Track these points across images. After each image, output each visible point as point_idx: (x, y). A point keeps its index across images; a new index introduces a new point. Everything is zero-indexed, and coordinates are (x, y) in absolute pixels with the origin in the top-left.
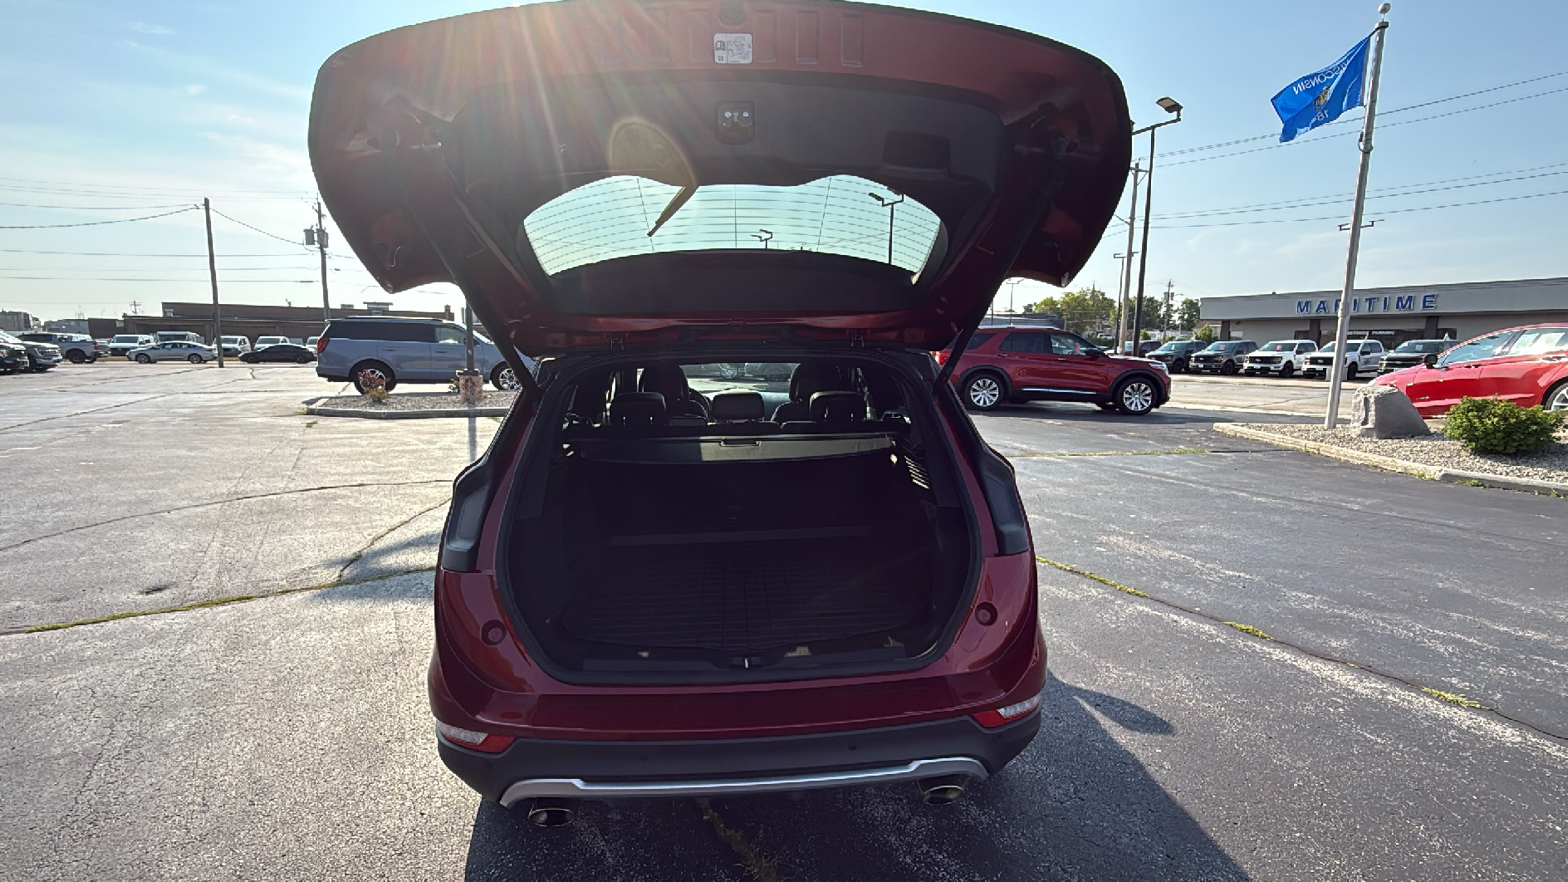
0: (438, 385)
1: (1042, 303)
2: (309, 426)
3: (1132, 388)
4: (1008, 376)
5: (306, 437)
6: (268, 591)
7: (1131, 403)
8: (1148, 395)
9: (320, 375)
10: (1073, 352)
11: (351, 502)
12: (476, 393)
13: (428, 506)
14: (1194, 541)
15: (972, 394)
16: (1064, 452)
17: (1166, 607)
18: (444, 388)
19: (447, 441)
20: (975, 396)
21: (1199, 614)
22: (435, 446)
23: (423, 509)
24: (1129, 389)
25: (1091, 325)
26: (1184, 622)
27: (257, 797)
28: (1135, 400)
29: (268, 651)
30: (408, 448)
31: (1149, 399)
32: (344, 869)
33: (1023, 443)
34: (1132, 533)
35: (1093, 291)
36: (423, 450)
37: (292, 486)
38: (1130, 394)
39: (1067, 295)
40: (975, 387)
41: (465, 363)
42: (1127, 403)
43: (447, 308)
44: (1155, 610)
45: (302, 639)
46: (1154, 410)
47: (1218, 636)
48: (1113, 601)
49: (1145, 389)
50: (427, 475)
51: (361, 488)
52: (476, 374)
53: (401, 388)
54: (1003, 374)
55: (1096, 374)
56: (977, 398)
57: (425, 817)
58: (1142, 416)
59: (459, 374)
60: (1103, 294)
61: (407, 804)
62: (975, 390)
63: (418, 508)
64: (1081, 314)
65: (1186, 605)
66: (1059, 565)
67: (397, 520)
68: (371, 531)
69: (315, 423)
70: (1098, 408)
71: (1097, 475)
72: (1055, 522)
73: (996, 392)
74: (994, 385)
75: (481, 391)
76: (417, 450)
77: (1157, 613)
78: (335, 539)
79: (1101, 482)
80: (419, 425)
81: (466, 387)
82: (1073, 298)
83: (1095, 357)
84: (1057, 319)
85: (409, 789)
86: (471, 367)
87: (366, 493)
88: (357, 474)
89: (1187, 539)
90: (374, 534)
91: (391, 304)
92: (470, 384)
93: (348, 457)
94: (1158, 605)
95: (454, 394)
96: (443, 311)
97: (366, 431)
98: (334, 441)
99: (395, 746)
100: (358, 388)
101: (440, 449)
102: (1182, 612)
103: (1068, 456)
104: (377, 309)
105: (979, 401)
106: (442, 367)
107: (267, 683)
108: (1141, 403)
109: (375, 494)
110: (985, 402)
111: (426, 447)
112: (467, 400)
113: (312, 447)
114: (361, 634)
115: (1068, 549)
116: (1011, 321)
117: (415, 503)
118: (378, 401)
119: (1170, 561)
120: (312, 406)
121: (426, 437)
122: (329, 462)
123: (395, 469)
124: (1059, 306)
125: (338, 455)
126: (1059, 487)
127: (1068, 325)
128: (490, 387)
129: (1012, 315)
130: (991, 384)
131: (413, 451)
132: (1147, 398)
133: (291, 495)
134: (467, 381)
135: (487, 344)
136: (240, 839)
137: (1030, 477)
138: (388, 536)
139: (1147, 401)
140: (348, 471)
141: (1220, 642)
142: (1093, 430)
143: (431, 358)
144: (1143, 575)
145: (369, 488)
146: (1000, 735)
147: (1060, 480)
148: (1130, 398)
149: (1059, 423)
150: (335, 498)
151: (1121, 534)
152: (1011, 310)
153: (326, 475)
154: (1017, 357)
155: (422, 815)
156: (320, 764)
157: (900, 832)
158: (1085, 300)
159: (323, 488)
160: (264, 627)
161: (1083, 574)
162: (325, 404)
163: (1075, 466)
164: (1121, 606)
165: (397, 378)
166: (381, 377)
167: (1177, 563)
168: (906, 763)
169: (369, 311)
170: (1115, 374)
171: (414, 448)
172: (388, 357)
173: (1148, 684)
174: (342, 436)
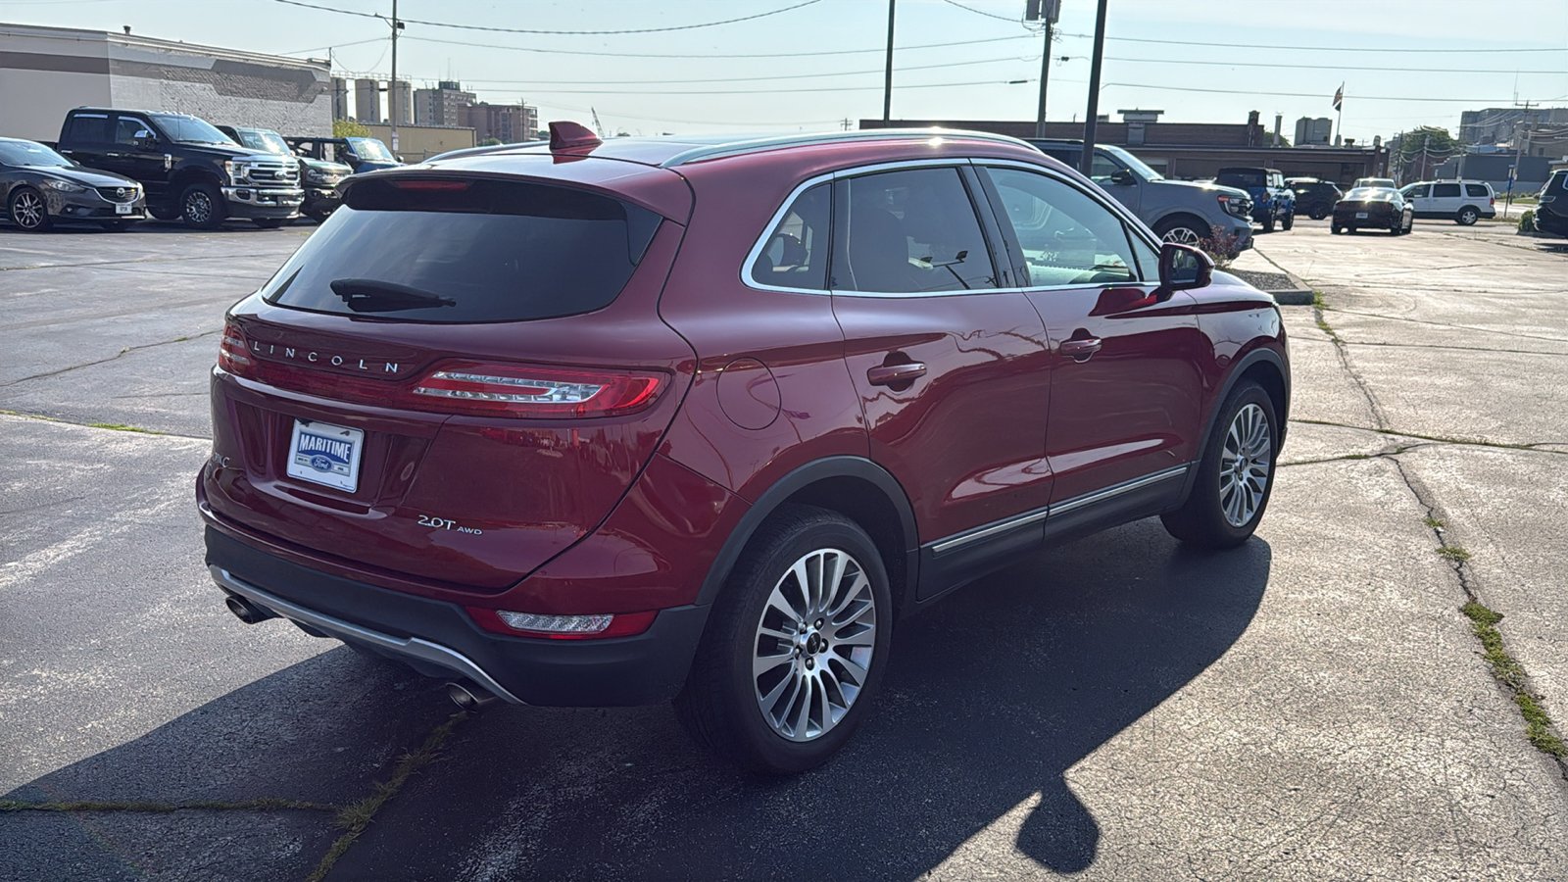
43: (1254, 116)
91: (1162, 112)
96: (1247, 121)
104: (1139, 122)
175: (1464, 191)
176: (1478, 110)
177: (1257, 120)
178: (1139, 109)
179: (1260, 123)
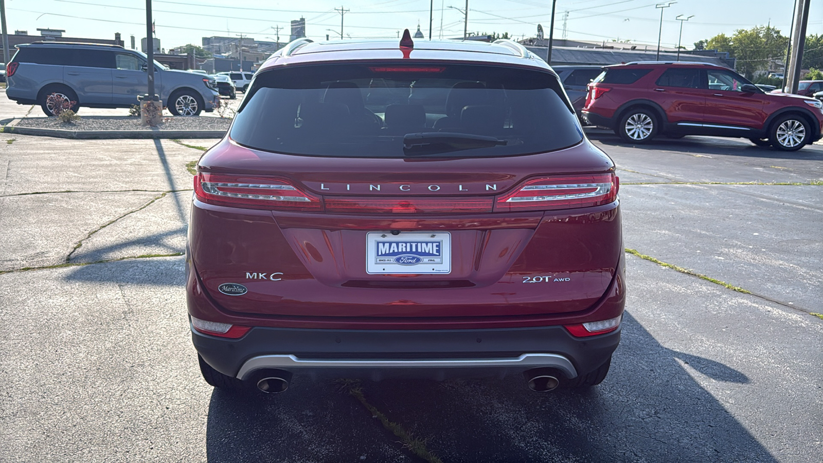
0: (118, 109)
1: (712, 41)
2: (10, 142)
3: (786, 124)
4: (664, 111)
5: (9, 152)
6: (13, 268)
7: (784, 140)
8: (801, 132)
9: (10, 98)
10: (731, 88)
11: (64, 205)
12: (157, 116)
13: (131, 209)
14: (806, 254)
15: (627, 127)
16: (707, 181)
17: (763, 301)
18: (125, 112)
19: (137, 158)
20: (629, 130)
21: (792, 307)
22: (125, 162)
23: (126, 212)
24: (782, 126)
25: (763, 63)
26: (776, 312)
27: (45, 394)
28: (788, 137)
29: (27, 308)
30: (102, 163)
31: (803, 135)
32: (119, 434)
33: (669, 172)
34: (751, 247)
35: (768, 29)
36: (116, 165)
37: (9, 191)
38: (784, 130)
39: (740, 32)
40: (630, 121)
41: (146, 89)
42: (780, 140)
43: (118, 36)
44: (754, 302)
45: (51, 301)
46: (807, 147)
47: (802, 322)
48: (719, 296)
49: (799, 126)
50: (124, 185)
51: (69, 194)
52: (156, 99)
53: (83, 111)
54: (659, 109)
55: (749, 110)
56: (632, 132)
57: (169, 409)
58: (795, 152)
59: (140, 98)
60: (778, 32)
61: (155, 401)
62: (629, 124)
63: (122, 211)
64: (753, 52)
65: (782, 300)
66: (679, 268)
67: (106, 220)
68: (86, 227)
69: (14, 140)
70: (753, 144)
71: (733, 201)
72: (684, 237)
73: (651, 127)
74: (649, 120)
75: (161, 116)
76: (111, 165)
77: (754, 305)
78: (57, 232)
79: (735, 206)
80: (109, 144)
81: (148, 110)
82: (746, 36)
83: (750, 93)
84: (727, 57)
85: (154, 394)
86: (151, 93)
87: (74, 198)
88: (63, 183)
89: (801, 253)
90: (90, 230)
91: (64, 31)
92: (151, 108)
93: (53, 169)
94: (757, 300)
95: (135, 117)
96: (114, 39)
97: (61, 149)
98: (36, 156)
99: (139, 369)
100: (45, 110)
101: (131, 164)
102: (777, 305)
103: (710, 185)
104: (51, 36)
105: (633, 135)
106: (121, 93)
107: (31, 327)
108: (794, 140)
109: (82, 199)
110: (639, 136)
111: (118, 162)
112: (150, 123)
113: (17, 161)
114: (96, 299)
115: (690, 257)
116: (678, 58)
117: (119, 207)
118: (68, 122)
119: (779, 269)
120: (9, 125)
121: (116, 155)
122: (36, 172)
123: (95, 180)
124: (732, 43)
125: (43, 167)
126: (694, 209)
127: (739, 64)
128: (166, 112)
129: (679, 52)
130: (645, 118)
131: (107, 166)
132: (801, 135)
133: (11, 198)
134: (149, 105)
135: (164, 71)
136: (41, 416)
137: (668, 201)
138: (101, 231)
139: (800, 138)
140: (55, 180)
141: (801, 326)
142: (740, 163)
143: (112, 84)
144: (751, 278)
145: (76, 194)
146: (584, 343)
147: (697, 204)
148: (783, 135)
149: (710, 156)
150: (49, 201)
151: (740, 247)
152: (680, 47)
153: (36, 183)
154: (673, 92)
155: (167, 408)
156: (86, 378)
157: (517, 429)
158: (758, 37)
159: (37, 193)
160: (18, 292)
161: (699, 276)
162: (19, 124)
163: (714, 193)
164: (725, 300)
165: (80, 102)
166: (66, 100)
167: (785, 270)
168: (517, 355)
169: (43, 37)
170: (769, 110)
171: (108, 163)
172: (72, 82)
173: (732, 351)
174: (42, 152)
175: (244, 77)
176: (209, 37)
177: (120, 38)
178: (50, 29)
179: (121, 40)
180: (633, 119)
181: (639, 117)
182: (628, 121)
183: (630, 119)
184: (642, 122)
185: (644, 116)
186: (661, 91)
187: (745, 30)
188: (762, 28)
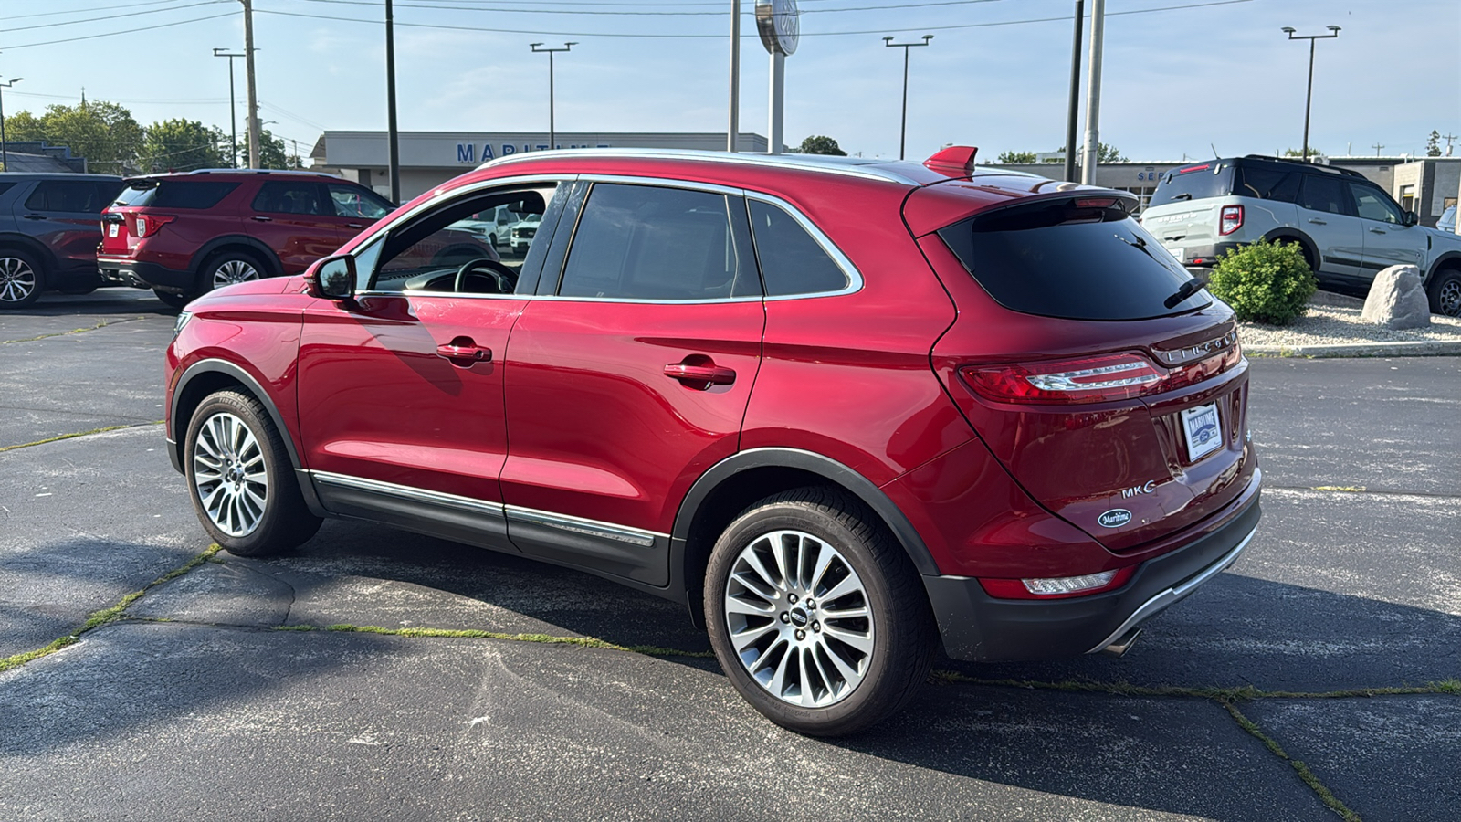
4: (276, 254)
40: (220, 273)
62: (219, 280)
74: (252, 271)
130: (246, 269)
154: (284, 222)
180: (224, 270)
181: (235, 266)
182: (217, 274)
183: (219, 270)
184: (241, 275)
185: (243, 264)
186: (263, 220)
187: (67, 106)
188: (97, 105)
